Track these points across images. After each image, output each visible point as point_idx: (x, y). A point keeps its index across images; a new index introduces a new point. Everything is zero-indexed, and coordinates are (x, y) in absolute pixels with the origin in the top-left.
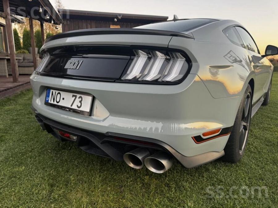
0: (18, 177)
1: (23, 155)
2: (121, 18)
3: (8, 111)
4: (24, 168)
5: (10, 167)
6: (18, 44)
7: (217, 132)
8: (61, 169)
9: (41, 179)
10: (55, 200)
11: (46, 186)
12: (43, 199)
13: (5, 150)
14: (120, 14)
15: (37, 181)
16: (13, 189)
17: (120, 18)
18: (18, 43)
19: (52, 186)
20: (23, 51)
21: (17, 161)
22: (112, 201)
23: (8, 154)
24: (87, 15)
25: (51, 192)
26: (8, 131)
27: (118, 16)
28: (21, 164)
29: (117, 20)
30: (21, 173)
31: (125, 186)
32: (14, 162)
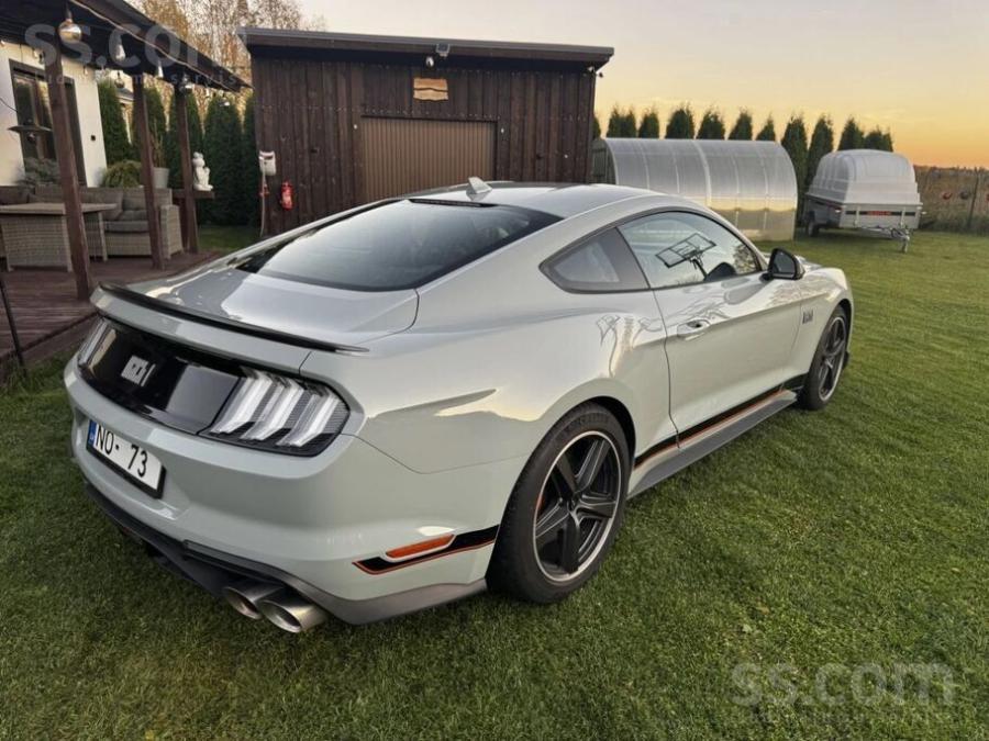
0: (28, 611)
1: (51, 555)
2: (449, 56)
3: (48, 408)
4: (45, 588)
5: (15, 586)
6: (119, 133)
7: (444, 544)
8: (126, 598)
9: (74, 620)
10: (89, 672)
11: (78, 638)
12: (64, 668)
13: (13, 539)
14: (443, 43)
15: (66, 624)
16: (9, 642)
17: (444, 54)
18: (117, 130)
19: (93, 637)
20: (131, 165)
21: (35, 571)
22: (203, 683)
23: (18, 551)
24: (333, 47)
25: (87, 652)
26: (34, 479)
27: (437, 51)
28: (40, 579)
29: (435, 62)
30: (36, 604)
31: (247, 650)
32: (26, 573)
